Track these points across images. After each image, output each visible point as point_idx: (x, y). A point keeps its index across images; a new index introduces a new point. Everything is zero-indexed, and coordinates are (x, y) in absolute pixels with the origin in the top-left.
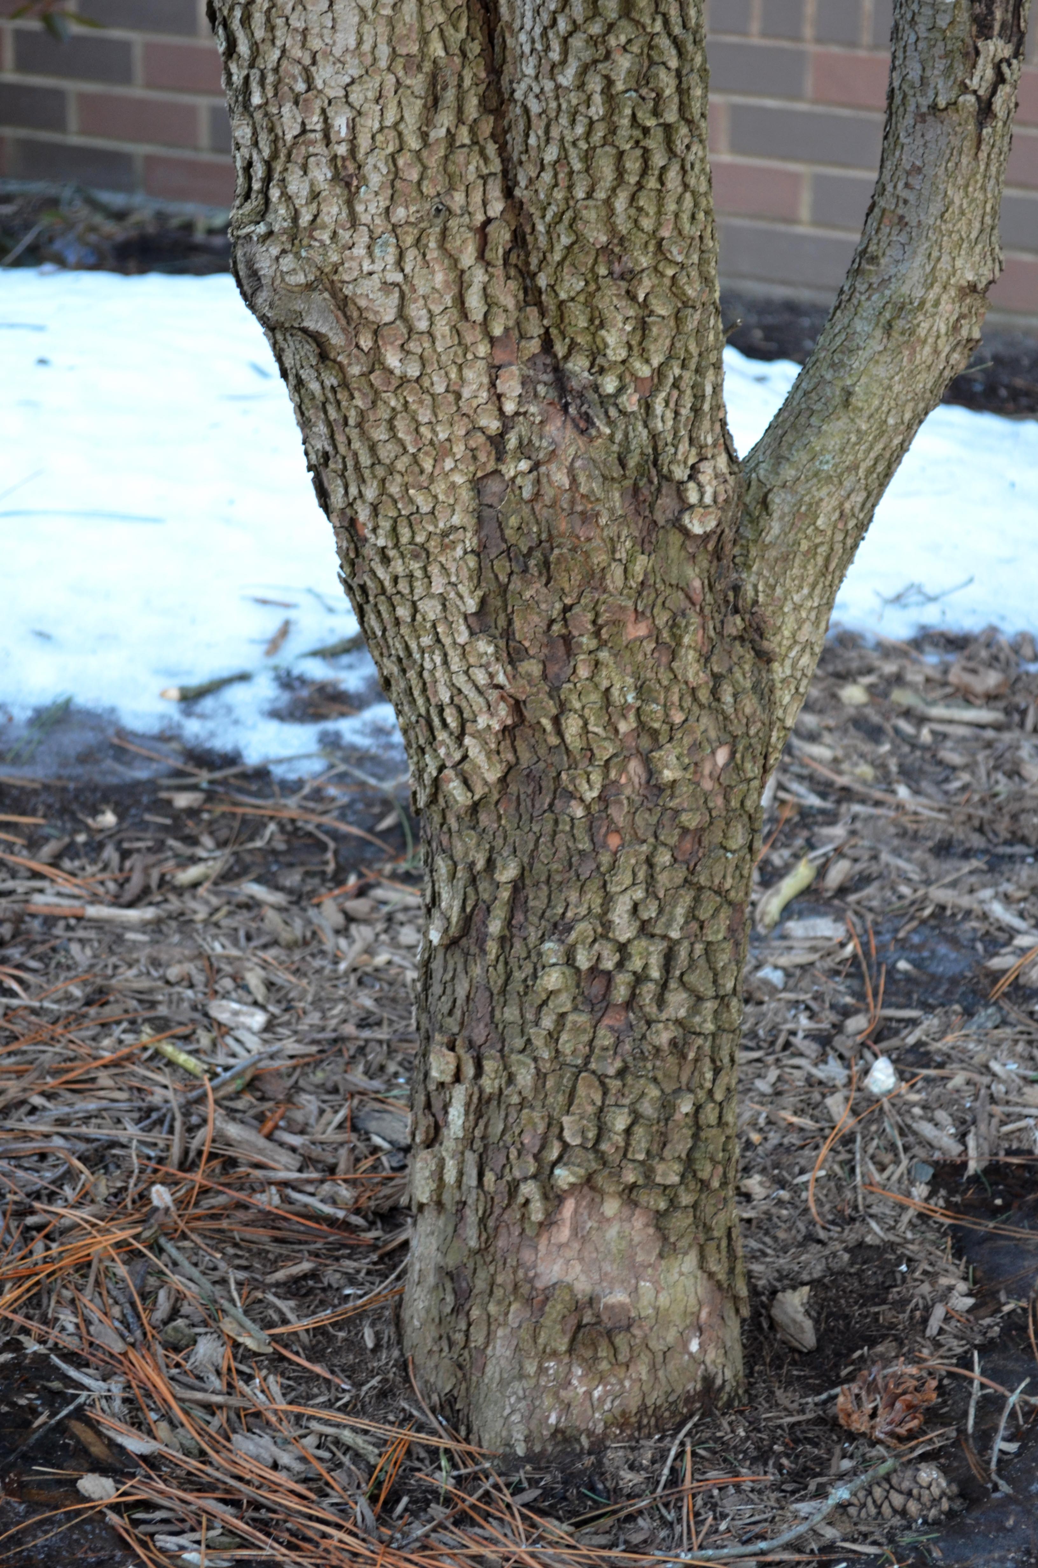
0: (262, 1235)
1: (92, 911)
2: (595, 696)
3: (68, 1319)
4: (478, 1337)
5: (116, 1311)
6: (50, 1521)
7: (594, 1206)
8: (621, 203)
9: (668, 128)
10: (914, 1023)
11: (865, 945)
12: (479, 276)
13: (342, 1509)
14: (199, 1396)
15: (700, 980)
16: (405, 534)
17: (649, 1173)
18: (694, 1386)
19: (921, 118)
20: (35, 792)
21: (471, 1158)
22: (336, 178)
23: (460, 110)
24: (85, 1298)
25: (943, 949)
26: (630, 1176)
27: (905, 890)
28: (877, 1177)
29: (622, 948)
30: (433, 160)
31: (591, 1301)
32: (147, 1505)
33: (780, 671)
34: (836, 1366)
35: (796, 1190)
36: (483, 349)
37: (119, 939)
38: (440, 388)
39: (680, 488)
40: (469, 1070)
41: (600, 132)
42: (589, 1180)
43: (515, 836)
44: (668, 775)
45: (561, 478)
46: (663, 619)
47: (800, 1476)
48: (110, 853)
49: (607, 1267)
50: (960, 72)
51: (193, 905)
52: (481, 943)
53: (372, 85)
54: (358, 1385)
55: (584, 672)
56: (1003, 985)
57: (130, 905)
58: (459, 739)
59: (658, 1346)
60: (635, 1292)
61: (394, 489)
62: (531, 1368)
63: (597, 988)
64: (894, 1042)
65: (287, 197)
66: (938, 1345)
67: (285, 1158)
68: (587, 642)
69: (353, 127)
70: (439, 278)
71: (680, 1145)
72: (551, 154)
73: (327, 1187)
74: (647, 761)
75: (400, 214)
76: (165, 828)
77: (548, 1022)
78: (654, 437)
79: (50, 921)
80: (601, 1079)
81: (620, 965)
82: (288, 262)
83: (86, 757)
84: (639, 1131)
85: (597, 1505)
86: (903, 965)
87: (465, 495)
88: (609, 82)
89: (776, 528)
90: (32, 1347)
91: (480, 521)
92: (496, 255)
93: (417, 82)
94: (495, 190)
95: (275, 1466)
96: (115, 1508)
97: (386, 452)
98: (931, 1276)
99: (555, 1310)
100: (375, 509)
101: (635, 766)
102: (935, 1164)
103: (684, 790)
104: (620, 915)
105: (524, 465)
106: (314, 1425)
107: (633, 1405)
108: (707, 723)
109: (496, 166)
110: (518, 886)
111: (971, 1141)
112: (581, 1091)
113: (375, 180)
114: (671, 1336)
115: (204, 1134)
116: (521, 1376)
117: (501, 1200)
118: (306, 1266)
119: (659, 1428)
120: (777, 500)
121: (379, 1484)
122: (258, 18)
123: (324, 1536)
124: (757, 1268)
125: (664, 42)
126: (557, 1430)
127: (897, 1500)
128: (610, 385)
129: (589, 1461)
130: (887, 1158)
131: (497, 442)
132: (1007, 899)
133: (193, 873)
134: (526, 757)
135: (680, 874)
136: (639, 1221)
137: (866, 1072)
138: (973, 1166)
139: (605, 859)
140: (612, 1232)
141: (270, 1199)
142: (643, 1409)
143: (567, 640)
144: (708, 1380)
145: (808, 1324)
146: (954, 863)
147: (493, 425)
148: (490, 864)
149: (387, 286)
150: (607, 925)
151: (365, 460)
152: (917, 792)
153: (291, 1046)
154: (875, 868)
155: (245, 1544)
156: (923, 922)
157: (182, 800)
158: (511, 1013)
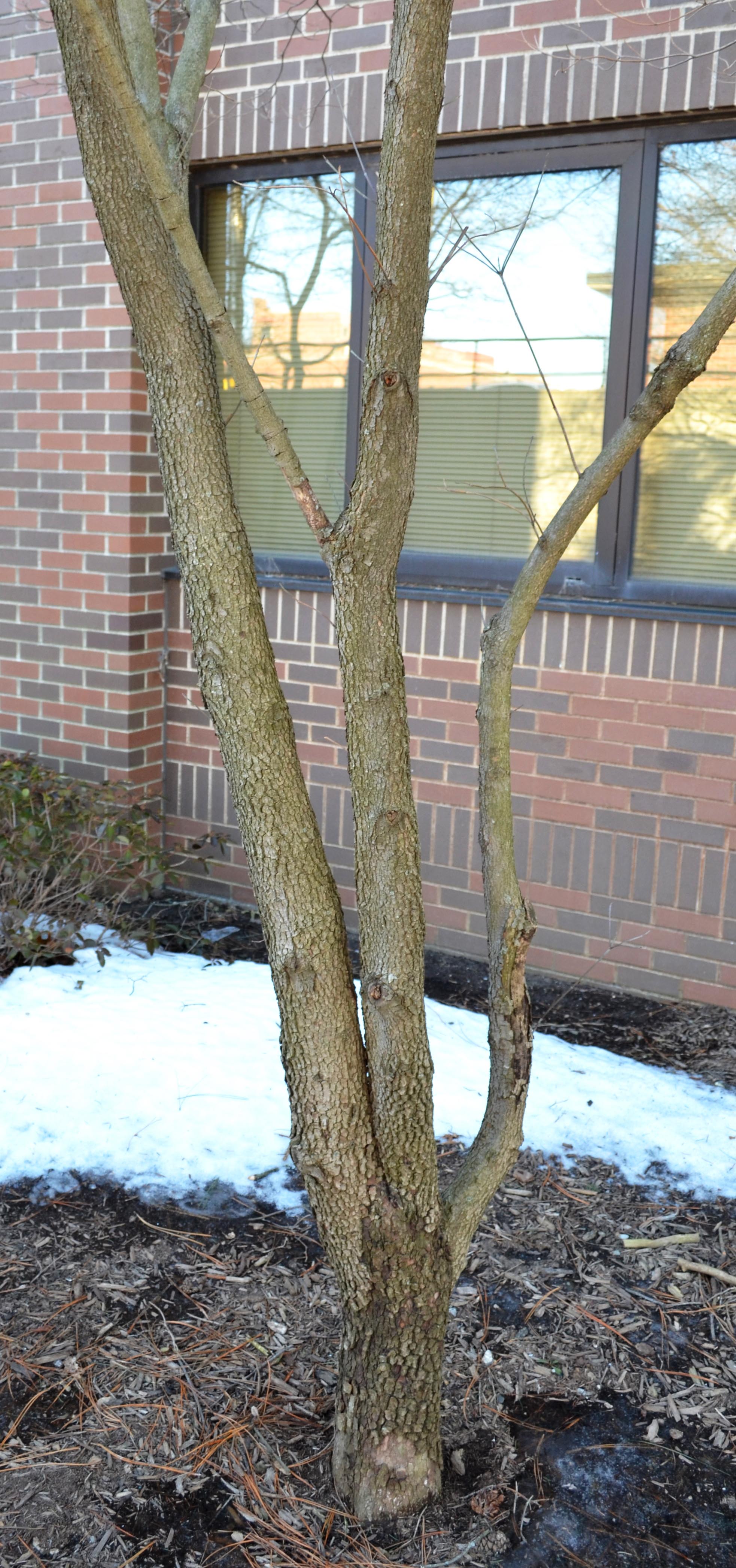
0: (286, 1423)
1: (228, 1278)
2: (397, 1283)
3: (226, 1461)
4: (357, 1480)
5: (241, 1458)
6: (223, 1551)
7: (395, 1439)
8: (407, 1145)
9: (422, 1127)
10: (499, 1333)
11: (483, 1297)
12: (364, 1161)
13: (314, 1543)
14: (268, 1494)
15: (429, 1367)
16: (340, 1232)
17: (412, 1428)
18: (425, 1496)
19: (498, 1099)
20: (207, 1222)
21: (356, 1420)
22: (322, 1135)
23: (360, 1116)
24: (230, 1453)
25: (509, 1299)
26: (406, 1430)
27: (497, 1272)
28: (486, 1401)
29: (405, 1359)
30: (351, 1130)
31: (393, 1470)
32: (253, 1544)
33: (455, 1264)
34: (472, 1482)
35: (459, 1405)
36: (365, 1181)
37: (237, 1291)
38: (352, 1192)
39: (424, 1219)
40: (356, 1392)
41: (401, 1128)
42: (393, 1431)
43: (372, 1322)
44: (419, 1305)
45: (388, 1222)
46: (418, 1258)
47: (459, 1531)
48: (233, 1251)
49: (399, 1459)
50: (510, 1088)
51: (261, 1275)
52: (361, 1351)
53: (334, 1111)
54: (318, 1488)
55: (394, 1276)
56: (529, 1316)
57: (240, 1276)
58: (355, 1291)
59: (414, 1484)
60: (407, 1467)
61: (337, 1219)
62: (374, 1492)
63: (396, 1370)
64: (492, 1342)
65: (308, 1140)
66: (505, 1474)
67: (293, 1391)
68: (395, 1267)
69: (328, 1122)
70: (352, 1162)
71: (422, 1419)
72: (387, 1131)
73: (307, 1403)
74: (413, 1300)
75: (341, 1145)
76: (250, 1239)
77: (381, 1380)
78: (416, 1207)
79: (215, 1281)
80: (397, 1399)
81: (404, 1363)
82: (307, 1158)
83: (224, 1207)
84: (409, 1415)
85: (395, 1542)
86: (496, 1306)
87: (359, 1222)
88: (404, 1116)
89: (453, 1218)
90: (215, 1474)
91: (363, 1231)
92: (369, 1155)
93: (347, 1110)
94: (369, 1136)
95: (292, 1524)
96: (243, 1545)
97: (335, 1210)
98: (503, 1444)
99: (382, 1473)
100: (331, 1224)
101: (409, 1302)
102: (505, 1396)
103: (425, 1309)
104: (404, 1349)
105: (377, 1217)
106: (305, 1507)
107: (406, 1504)
108: (432, 1286)
109: (370, 1129)
110: (372, 1337)
111: (517, 1387)
112: (391, 1402)
113: (334, 1136)
114: (418, 1480)
115: (267, 1381)
116: (370, 1494)
117: (365, 1436)
118: (300, 1437)
119: (414, 1511)
120: (454, 1209)
121: (325, 1530)
122: (300, 1090)
123: (309, 1556)
124: (446, 1439)
125: (421, 1105)
126: (382, 1513)
127: (490, 1545)
128: (403, 1192)
129: (392, 1524)
130: (489, 1393)
131: (369, 1208)
132: (531, 1278)
133: (261, 1260)
134: (375, 1299)
135: (423, 1335)
136: (409, 1444)
137: (483, 1355)
138: (517, 1398)
139: (400, 1331)
140: (400, 1447)
141: (288, 1408)
142: (409, 1506)
143: (389, 1267)
144: (430, 1494)
145: (462, 1465)
146: (514, 1260)
147: (368, 1203)
148: (364, 1329)
149: (336, 1166)
150: (400, 1351)
151: (328, 1211)
152: (502, 1228)
153: (294, 1341)
154: (487, 1263)
155: (284, 1561)
156: (503, 1286)
157: (257, 1226)
158: (369, 1375)
